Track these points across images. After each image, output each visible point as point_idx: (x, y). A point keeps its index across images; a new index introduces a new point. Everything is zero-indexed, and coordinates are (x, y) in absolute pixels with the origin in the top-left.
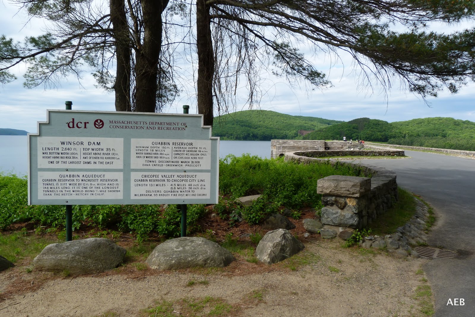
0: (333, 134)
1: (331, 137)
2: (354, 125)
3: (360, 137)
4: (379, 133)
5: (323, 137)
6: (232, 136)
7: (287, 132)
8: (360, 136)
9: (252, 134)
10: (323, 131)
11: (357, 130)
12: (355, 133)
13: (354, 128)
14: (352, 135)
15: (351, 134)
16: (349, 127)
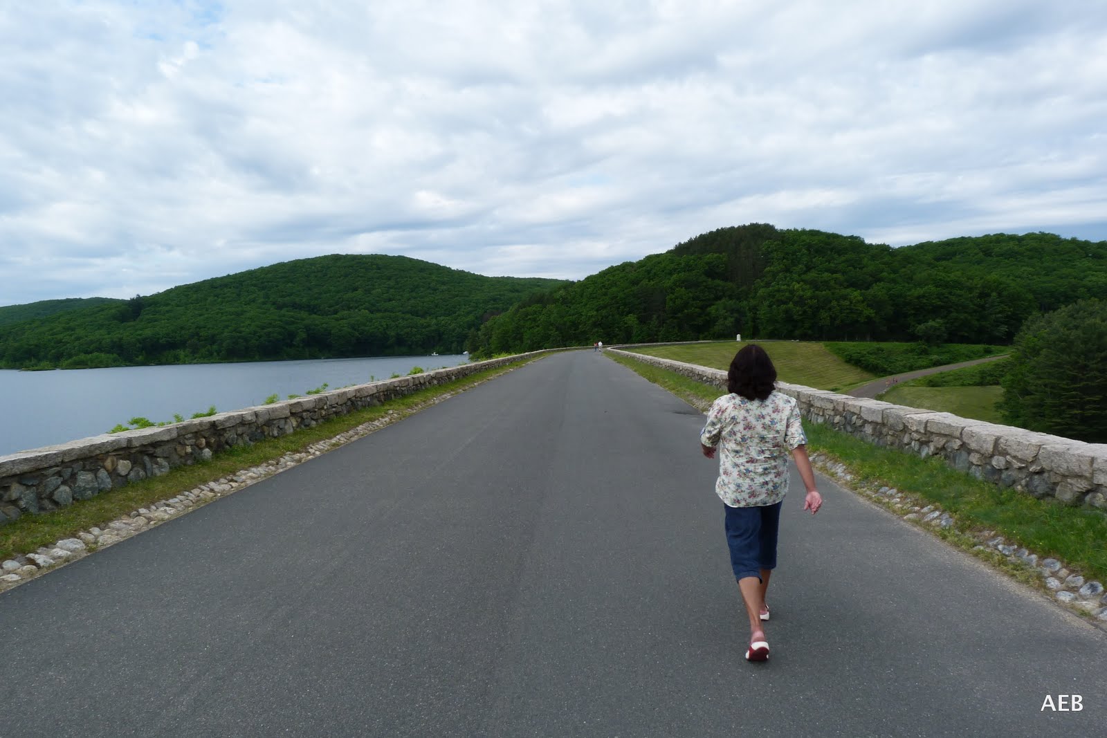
0: (604, 312)
1: (595, 325)
2: (709, 257)
3: (754, 319)
4: (856, 294)
5: (553, 332)
6: (215, 347)
7: (443, 320)
8: (750, 315)
9: (304, 335)
10: (555, 301)
11: (730, 284)
12: (718, 298)
13: (711, 273)
14: (712, 310)
15: (703, 308)
16: (689, 268)
